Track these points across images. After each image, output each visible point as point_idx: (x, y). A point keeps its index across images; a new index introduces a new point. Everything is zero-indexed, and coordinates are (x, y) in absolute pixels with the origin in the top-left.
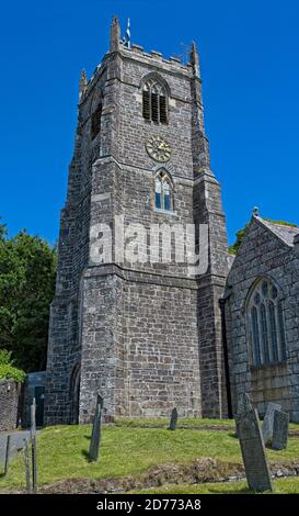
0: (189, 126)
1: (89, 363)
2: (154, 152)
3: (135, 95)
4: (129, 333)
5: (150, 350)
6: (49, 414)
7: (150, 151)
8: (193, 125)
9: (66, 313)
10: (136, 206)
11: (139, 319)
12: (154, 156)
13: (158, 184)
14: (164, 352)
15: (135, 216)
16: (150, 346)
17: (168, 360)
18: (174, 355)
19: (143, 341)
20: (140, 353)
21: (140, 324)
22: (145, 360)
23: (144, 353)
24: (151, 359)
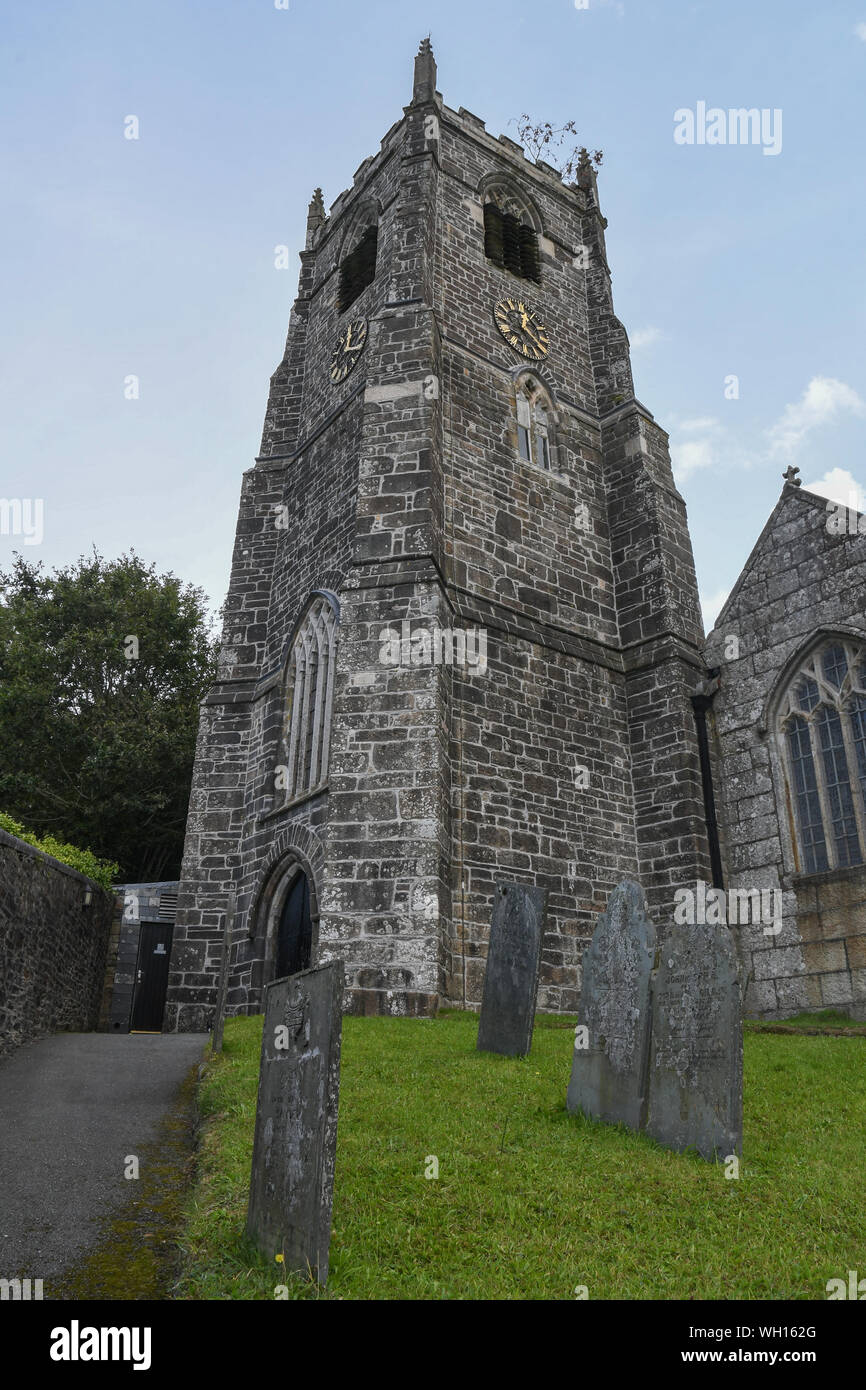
0: (583, 304)
1: (352, 831)
2: (512, 333)
3: (468, 203)
4: (463, 760)
5: (517, 815)
6: (184, 996)
7: (505, 328)
8: (592, 302)
9: (245, 724)
10: (476, 437)
11: (487, 726)
12: (514, 340)
13: (523, 406)
14: (552, 826)
15: (474, 460)
16: (516, 804)
17: (561, 851)
18: (575, 838)
19: (500, 787)
20: (492, 820)
21: (491, 740)
22: (504, 843)
23: (503, 822)
24: (519, 841)
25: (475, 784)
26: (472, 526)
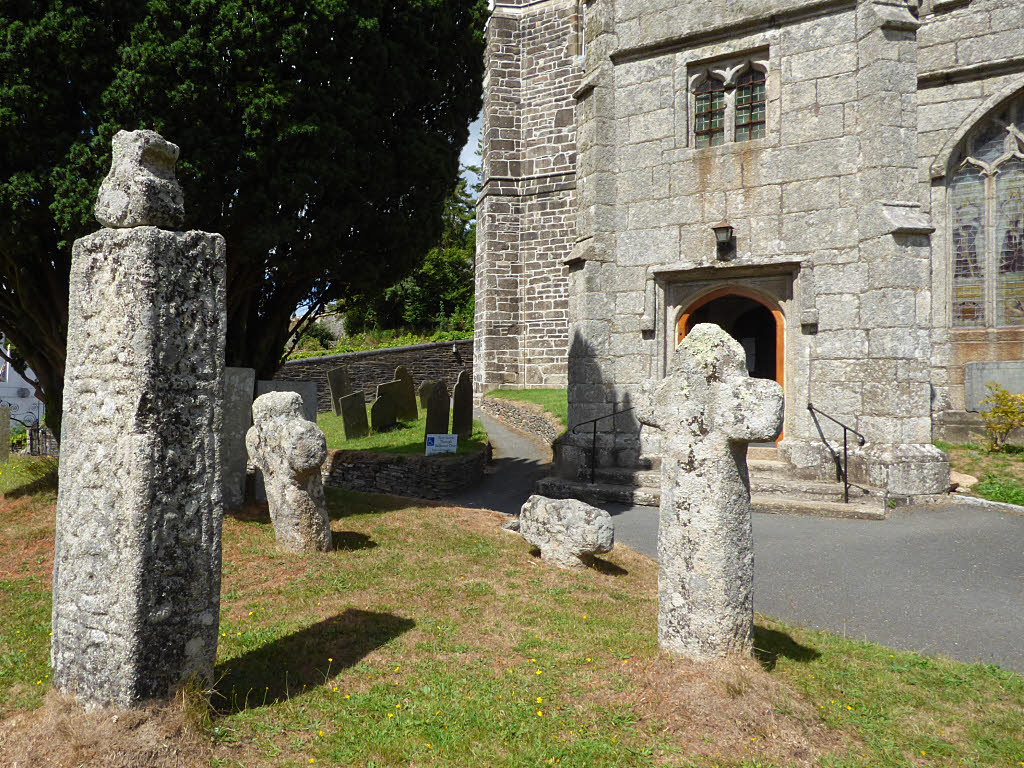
19: (547, 279)
20: (542, 298)
21: (542, 256)
22: (548, 307)
23: (547, 297)
24: (557, 305)
25: (532, 282)
26: (538, 133)
